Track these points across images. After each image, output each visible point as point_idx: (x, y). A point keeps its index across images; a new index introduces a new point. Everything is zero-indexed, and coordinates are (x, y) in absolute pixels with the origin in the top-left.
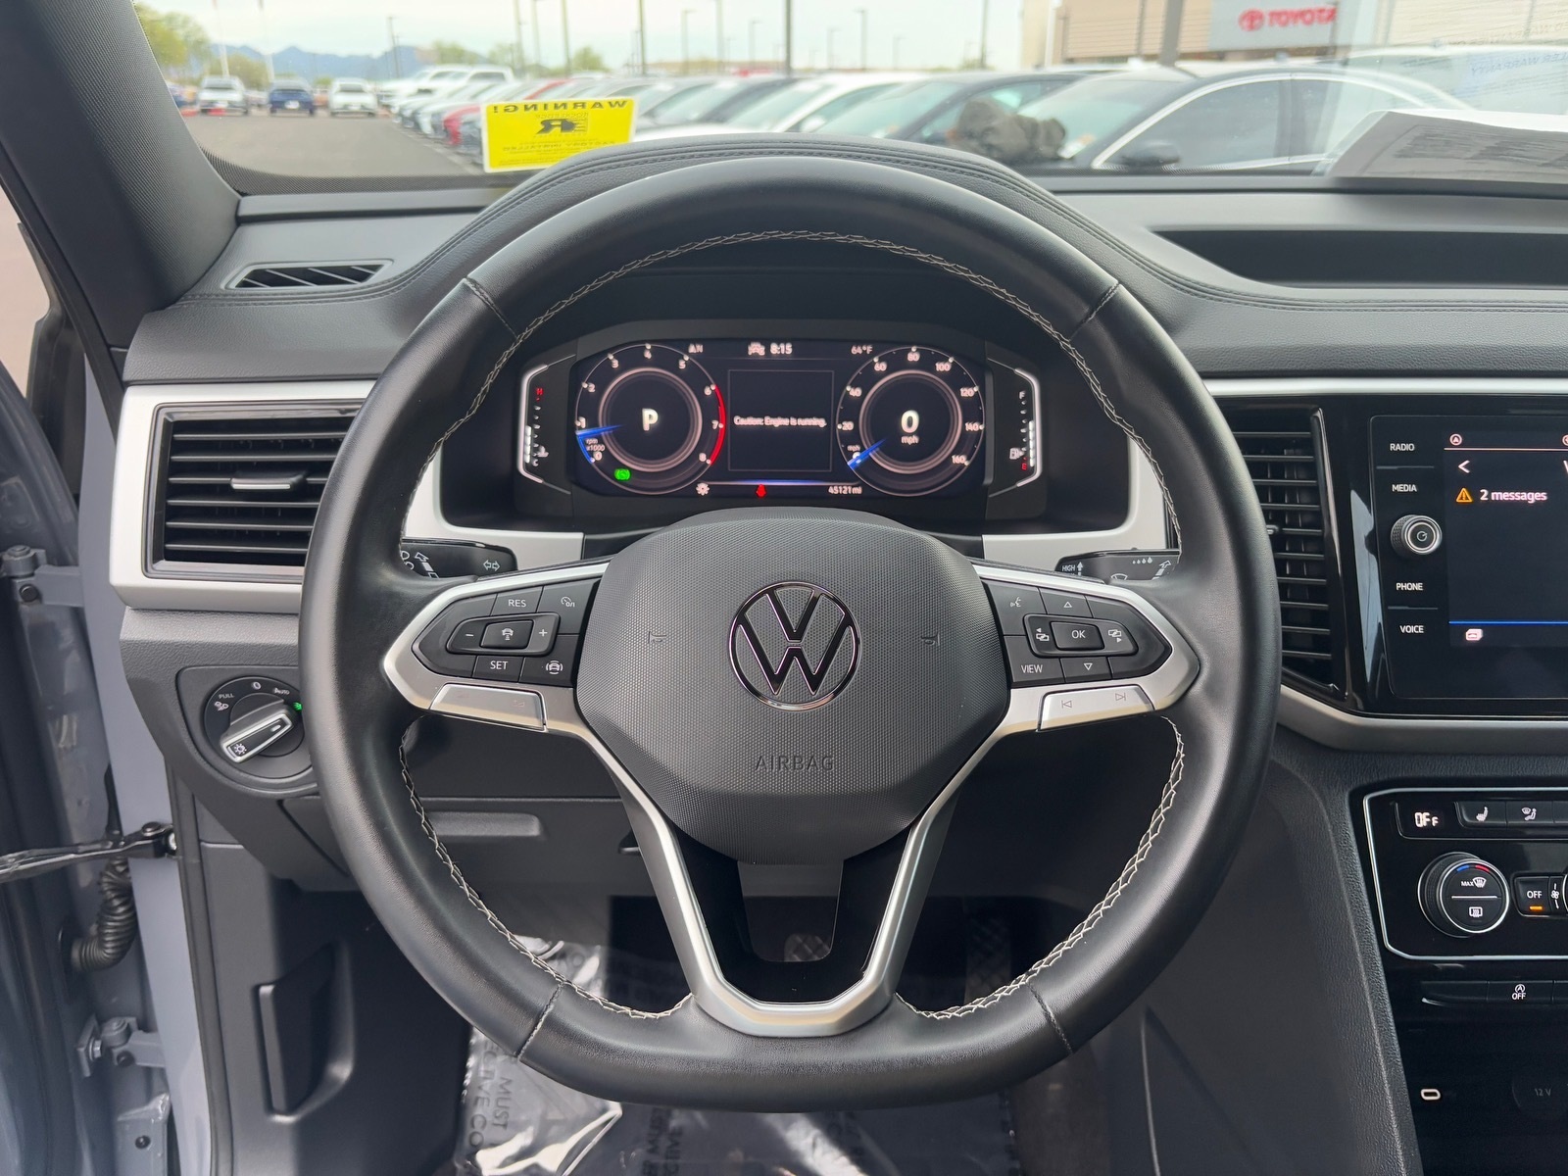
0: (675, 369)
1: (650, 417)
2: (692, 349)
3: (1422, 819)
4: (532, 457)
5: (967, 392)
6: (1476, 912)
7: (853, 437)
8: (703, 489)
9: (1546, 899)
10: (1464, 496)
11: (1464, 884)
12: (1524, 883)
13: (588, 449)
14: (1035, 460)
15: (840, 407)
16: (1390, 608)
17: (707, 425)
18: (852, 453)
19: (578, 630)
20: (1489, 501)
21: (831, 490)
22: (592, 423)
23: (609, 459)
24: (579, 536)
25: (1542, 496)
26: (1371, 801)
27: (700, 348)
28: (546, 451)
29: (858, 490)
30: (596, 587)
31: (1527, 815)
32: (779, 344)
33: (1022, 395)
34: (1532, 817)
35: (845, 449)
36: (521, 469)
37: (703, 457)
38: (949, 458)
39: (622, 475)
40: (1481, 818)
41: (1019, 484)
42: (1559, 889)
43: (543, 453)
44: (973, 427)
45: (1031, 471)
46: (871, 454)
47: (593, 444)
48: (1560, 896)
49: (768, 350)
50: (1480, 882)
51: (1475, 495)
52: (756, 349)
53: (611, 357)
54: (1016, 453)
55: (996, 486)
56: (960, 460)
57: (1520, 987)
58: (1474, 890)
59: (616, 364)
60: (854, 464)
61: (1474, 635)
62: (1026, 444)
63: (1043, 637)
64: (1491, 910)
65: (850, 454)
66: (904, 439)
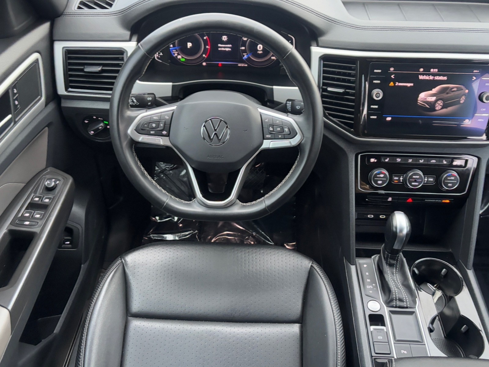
3: (372, 160)
4: (159, 55)
6: (380, 182)
7: (244, 51)
8: (204, 64)
9: (399, 180)
10: (392, 84)
12: (394, 175)
13: (173, 53)
15: (241, 43)
16: (369, 112)
17: (205, 47)
19: (169, 124)
20: (398, 86)
21: (239, 65)
22: (174, 46)
24: (171, 84)
25: (412, 84)
26: (361, 156)
28: (162, 54)
29: (246, 65)
30: (173, 113)
31: (398, 160)
35: (242, 54)
36: (156, 58)
37: (204, 56)
38: (270, 58)
39: (183, 60)
40: (387, 160)
42: (402, 177)
46: (250, 56)
47: (174, 51)
48: (403, 179)
50: (382, 176)
51: (395, 84)
56: (273, 58)
57: (390, 198)
58: (380, 177)
60: (245, 58)
61: (389, 119)
63: (271, 129)
64: (384, 182)
65: (244, 56)
66: (258, 52)
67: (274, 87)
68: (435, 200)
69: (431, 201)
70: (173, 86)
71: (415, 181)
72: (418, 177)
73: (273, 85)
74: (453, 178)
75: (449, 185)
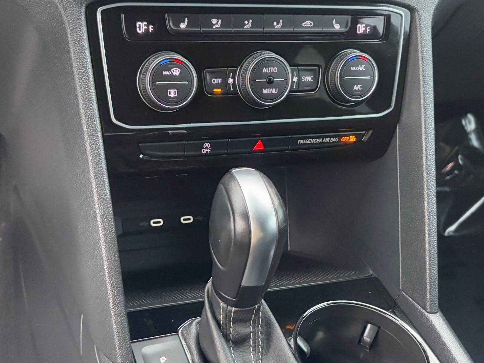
3: (142, 27)
6: (172, 93)
11: (165, 73)
12: (210, 73)
26: (102, 12)
31: (214, 25)
34: (218, 26)
40: (183, 26)
42: (233, 77)
48: (234, 82)
50: (176, 72)
57: (207, 145)
58: (172, 78)
64: (183, 91)
68: (323, 137)
69: (313, 141)
71: (270, 83)
72: (275, 70)
74: (361, 68)
75: (357, 88)
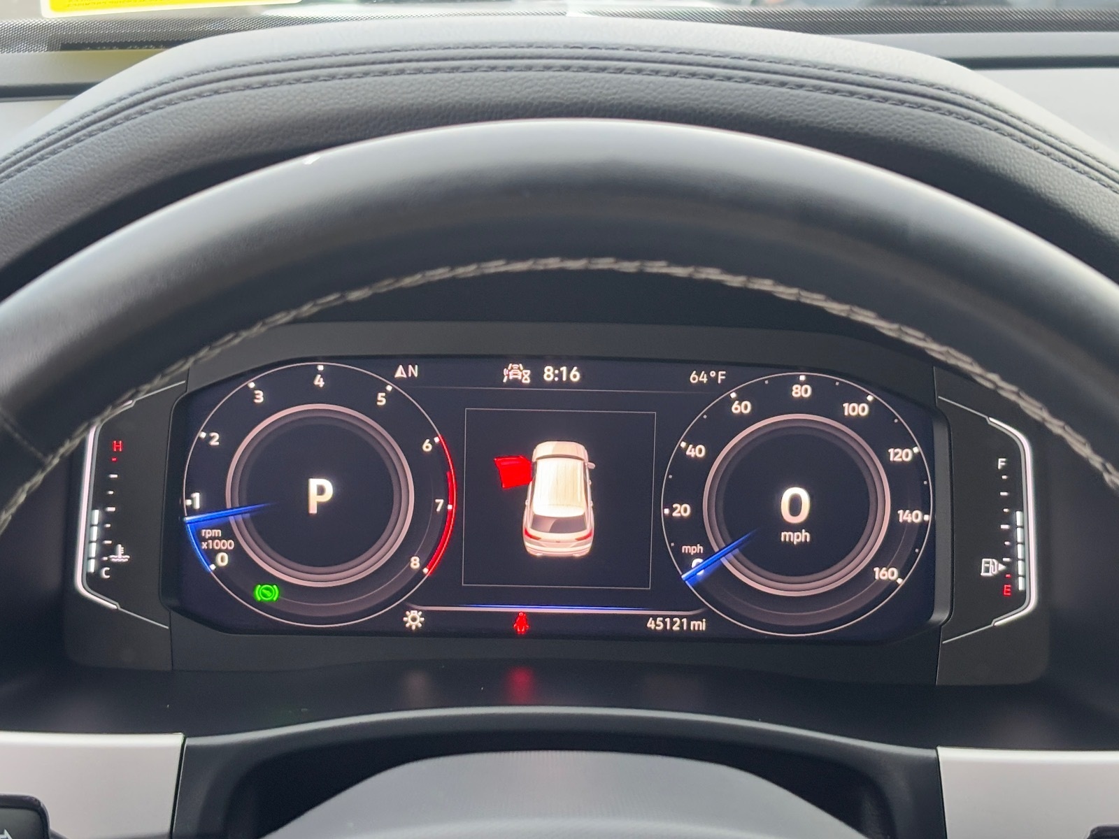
0: (369, 408)
1: (320, 491)
2: (400, 373)
4: (101, 565)
5: (900, 455)
7: (692, 530)
8: (414, 619)
13: (204, 546)
14: (1029, 581)
15: (667, 476)
17: (424, 504)
18: (691, 557)
21: (651, 624)
22: (214, 502)
23: (242, 567)
24: (173, 741)
27: (414, 371)
28: (128, 551)
29: (700, 625)
32: (557, 367)
33: (1001, 463)
35: (677, 551)
36: (79, 583)
37: (415, 563)
38: (868, 572)
39: (266, 593)
41: (999, 622)
43: (120, 556)
44: (910, 517)
45: (1020, 598)
46: (724, 561)
47: (213, 539)
49: (537, 376)
52: (517, 373)
53: (252, 385)
54: (991, 567)
55: (954, 625)
56: (886, 574)
59: (260, 397)
60: (694, 575)
62: (1010, 552)
65: (685, 561)
66: (785, 536)
67: (948, 755)
70: (189, 757)
73: (934, 747)
